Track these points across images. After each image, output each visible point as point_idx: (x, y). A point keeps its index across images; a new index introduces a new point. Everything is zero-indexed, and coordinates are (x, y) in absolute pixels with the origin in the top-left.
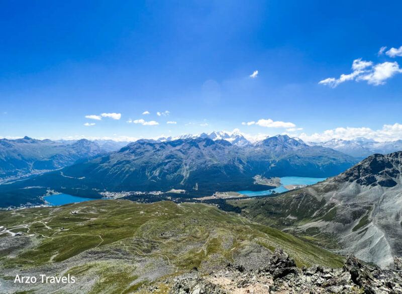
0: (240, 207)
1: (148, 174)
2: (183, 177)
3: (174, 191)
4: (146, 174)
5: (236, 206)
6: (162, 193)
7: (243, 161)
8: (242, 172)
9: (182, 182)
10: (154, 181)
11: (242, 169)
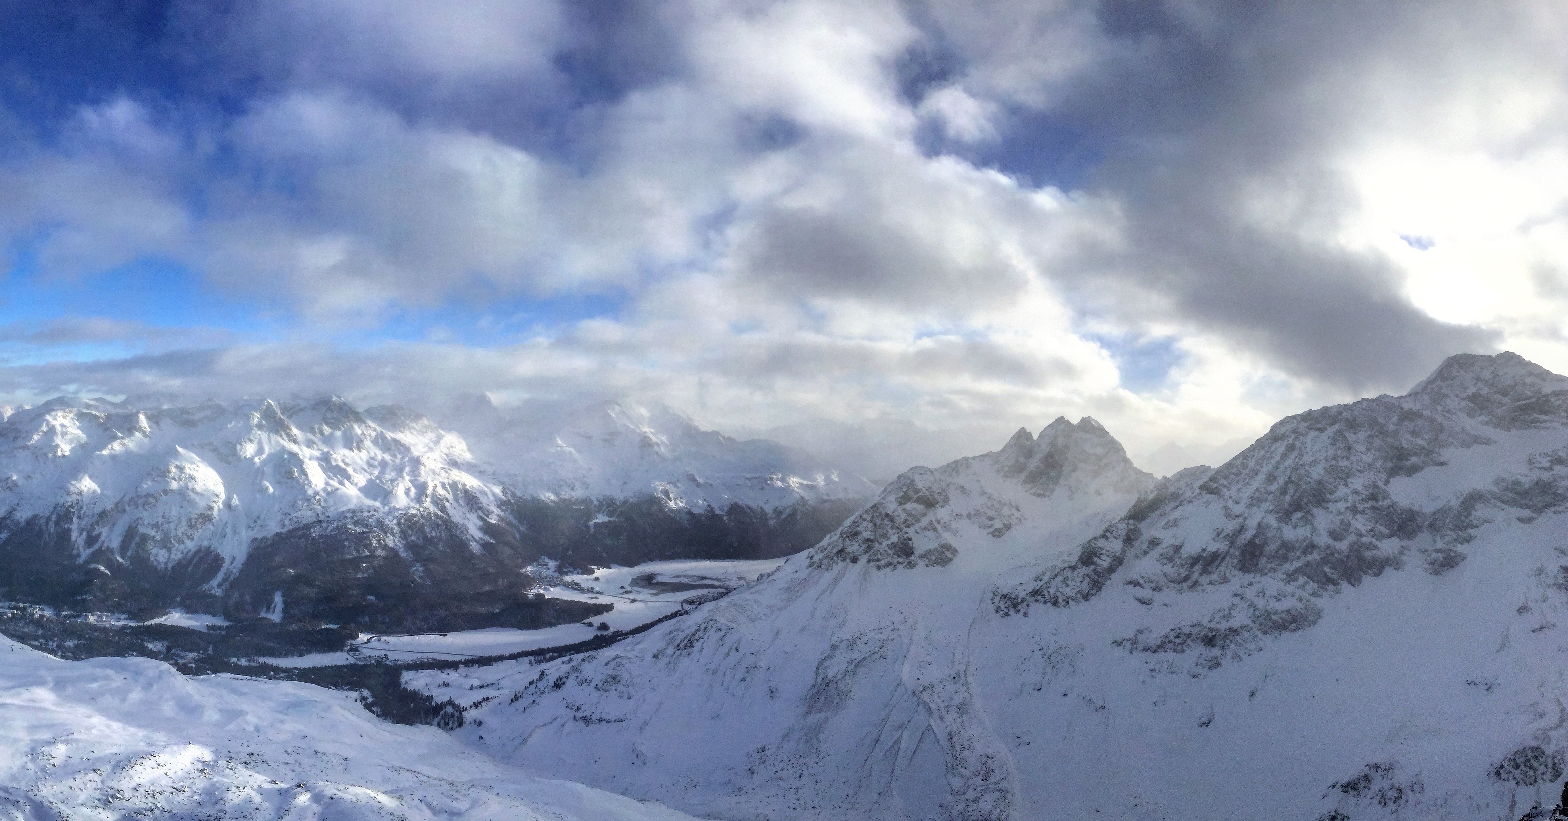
0: (463, 702)
1: (77, 537)
2: (218, 561)
3: (176, 618)
4: (73, 538)
5: (445, 699)
6: (133, 624)
7: (484, 501)
8: (475, 548)
9: (215, 583)
10: (102, 568)
11: (478, 534)
